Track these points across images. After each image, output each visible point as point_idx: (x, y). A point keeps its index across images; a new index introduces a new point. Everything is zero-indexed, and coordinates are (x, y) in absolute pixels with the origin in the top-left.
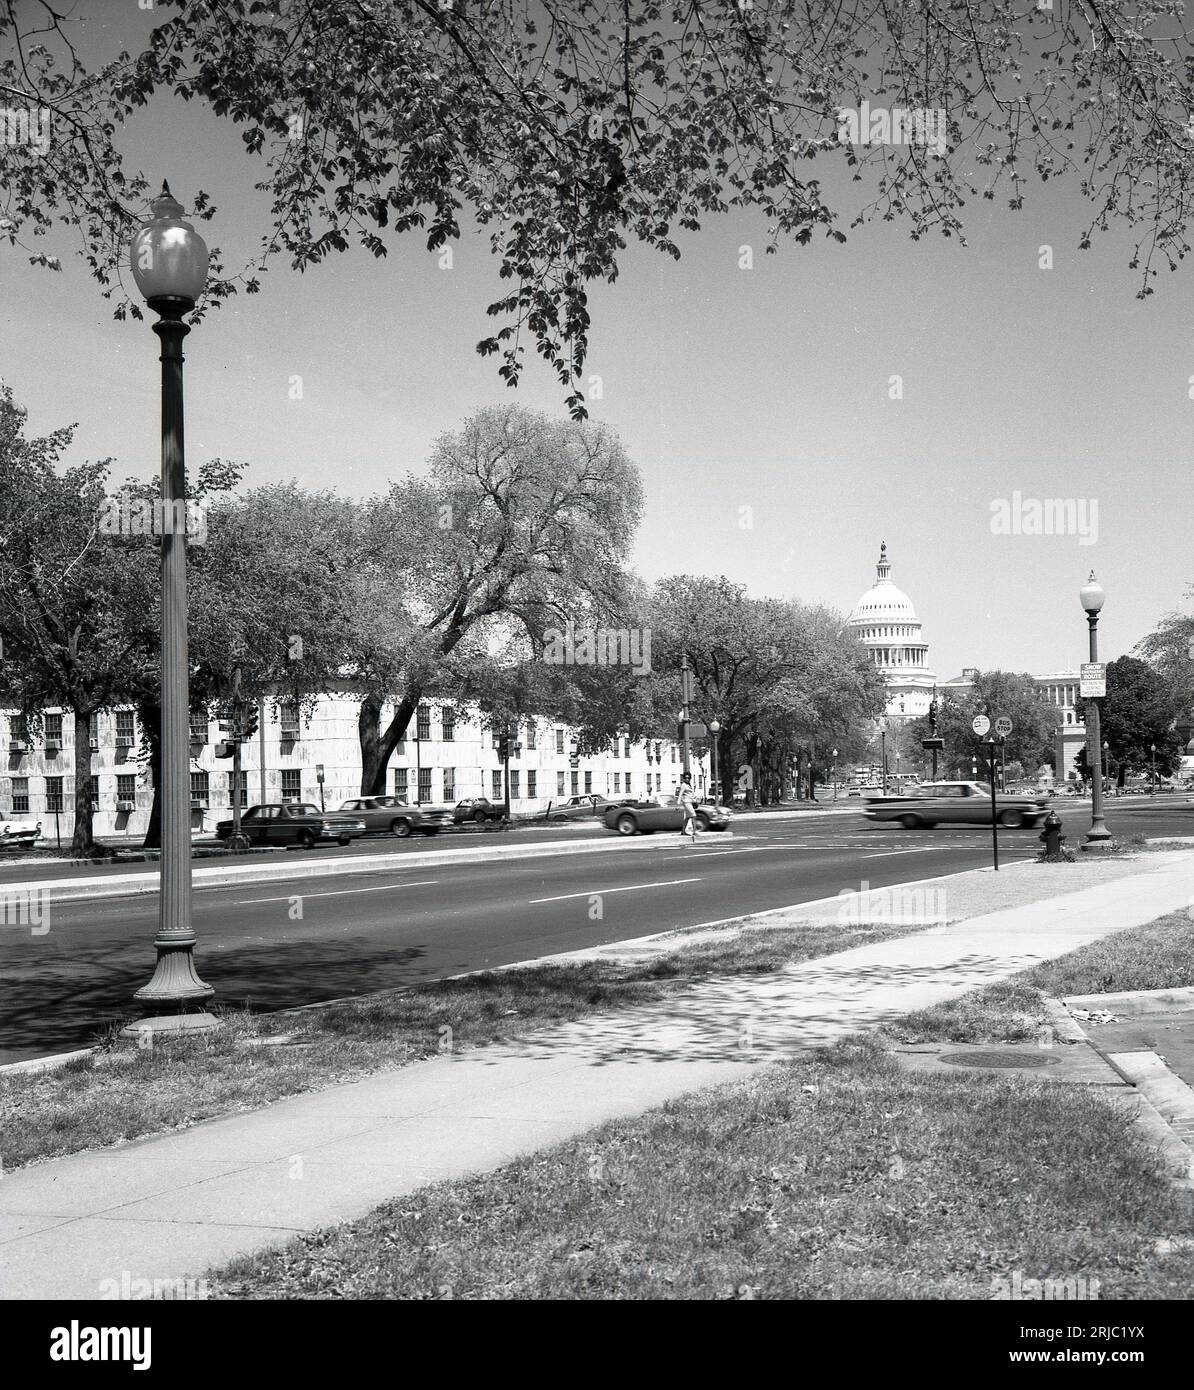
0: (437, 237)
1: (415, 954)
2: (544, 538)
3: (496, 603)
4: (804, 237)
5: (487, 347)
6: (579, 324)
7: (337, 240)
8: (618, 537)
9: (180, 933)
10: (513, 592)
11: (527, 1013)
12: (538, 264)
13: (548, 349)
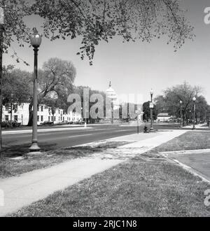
0: (73, 37)
1: (56, 144)
2: (60, 79)
3: (52, 89)
4: (128, 40)
5: (78, 53)
6: (93, 51)
7: (58, 37)
8: (72, 79)
9: (36, 140)
10: (55, 87)
11: (86, 153)
12: (87, 42)
13: (88, 55)
